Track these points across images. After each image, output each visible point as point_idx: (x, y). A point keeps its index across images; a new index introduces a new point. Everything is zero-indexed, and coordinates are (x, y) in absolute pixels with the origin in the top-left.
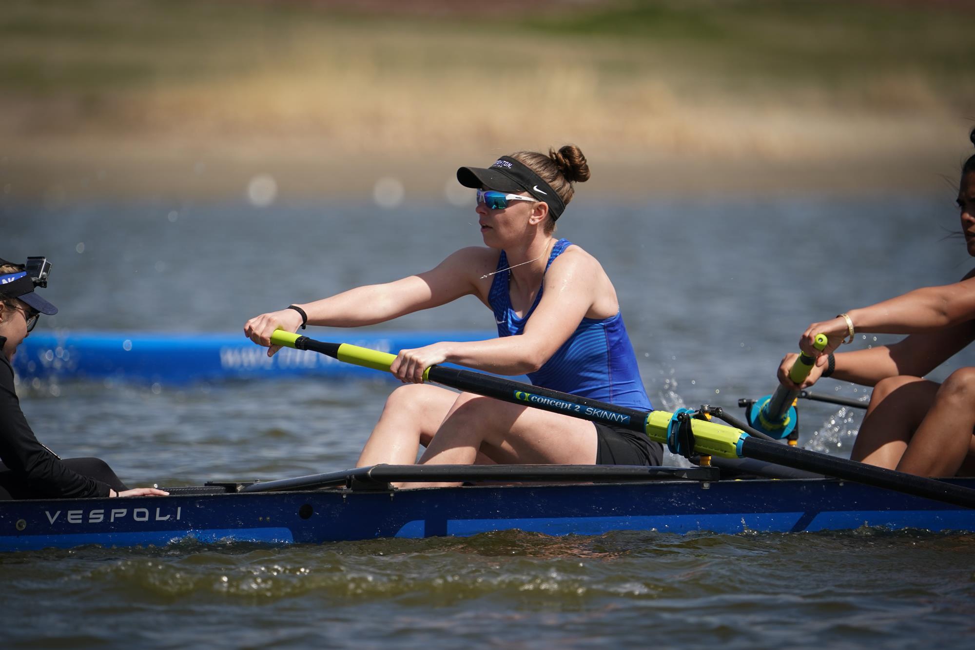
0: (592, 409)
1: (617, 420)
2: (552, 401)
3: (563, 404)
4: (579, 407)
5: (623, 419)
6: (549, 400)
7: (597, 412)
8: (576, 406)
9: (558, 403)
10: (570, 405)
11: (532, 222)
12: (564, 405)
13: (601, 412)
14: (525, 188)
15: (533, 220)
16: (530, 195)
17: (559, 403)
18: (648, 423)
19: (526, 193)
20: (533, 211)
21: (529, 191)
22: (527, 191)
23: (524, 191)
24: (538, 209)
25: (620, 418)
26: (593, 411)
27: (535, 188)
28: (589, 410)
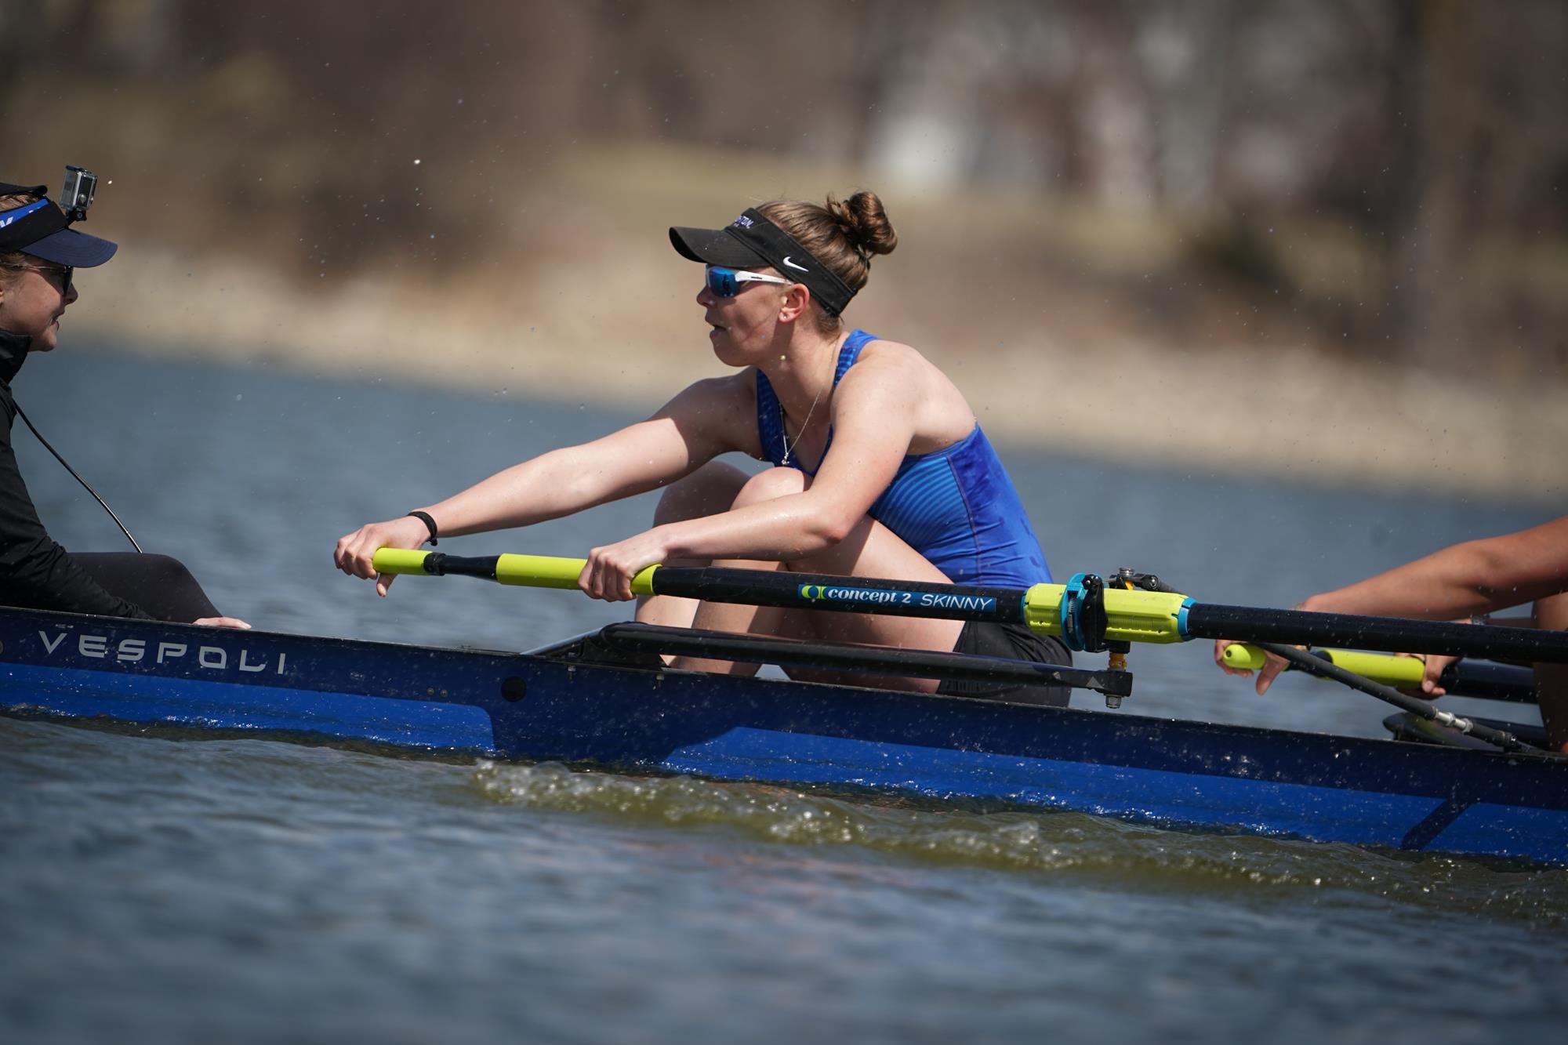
0: (932, 596)
1: (974, 608)
2: (863, 594)
3: (882, 594)
4: (909, 595)
5: (984, 604)
6: (858, 592)
7: (940, 600)
8: (904, 595)
9: (873, 594)
10: (894, 594)
11: (783, 318)
12: (884, 598)
13: (947, 598)
14: (768, 261)
15: (785, 314)
16: (777, 273)
17: (875, 594)
18: (1028, 603)
19: (772, 270)
20: (785, 300)
21: (775, 265)
22: (771, 265)
23: (767, 267)
24: (793, 295)
25: (980, 604)
26: (933, 599)
27: (786, 261)
28: (926, 597)
